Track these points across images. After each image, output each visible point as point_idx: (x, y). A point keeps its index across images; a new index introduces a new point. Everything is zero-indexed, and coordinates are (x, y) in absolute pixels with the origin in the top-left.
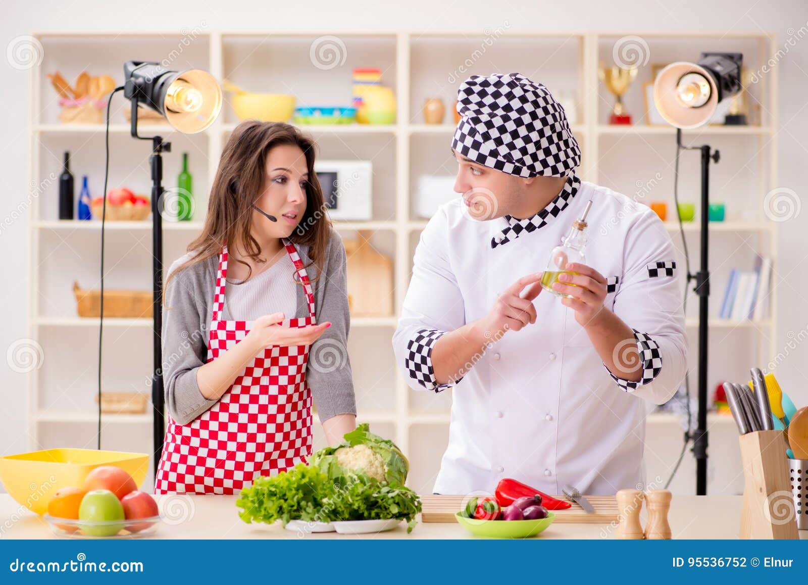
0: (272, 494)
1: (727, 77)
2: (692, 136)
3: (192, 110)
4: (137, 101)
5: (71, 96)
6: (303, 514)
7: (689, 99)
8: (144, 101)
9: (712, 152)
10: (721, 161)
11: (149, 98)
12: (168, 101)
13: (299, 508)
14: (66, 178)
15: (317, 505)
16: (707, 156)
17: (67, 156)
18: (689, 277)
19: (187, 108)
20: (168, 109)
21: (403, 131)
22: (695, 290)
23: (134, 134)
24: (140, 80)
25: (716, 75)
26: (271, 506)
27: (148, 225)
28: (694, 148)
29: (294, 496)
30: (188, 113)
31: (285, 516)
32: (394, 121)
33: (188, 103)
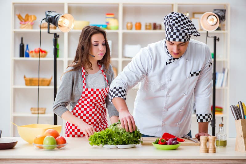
0: (99, 137)
1: (222, 16)
2: (211, 33)
4: (50, 23)
6: (108, 143)
7: (211, 23)
8: (52, 23)
9: (217, 38)
10: (219, 41)
11: (53, 22)
12: (59, 23)
13: (107, 141)
14: (22, 45)
15: (112, 140)
16: (216, 39)
17: (22, 39)
19: (64, 25)
20: (59, 25)
21: (120, 32)
23: (49, 32)
24: (50, 17)
25: (219, 16)
26: (99, 140)
28: (212, 37)
29: (106, 137)
30: (64, 26)
31: (103, 143)
32: (118, 29)
33: (64, 23)
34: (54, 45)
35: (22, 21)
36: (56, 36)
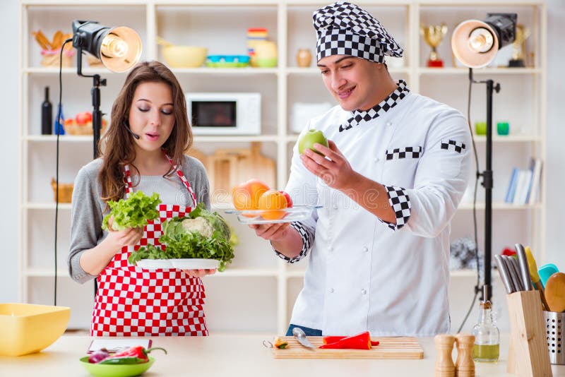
1: (505, 31)
2: (480, 74)
3: (120, 56)
4: (82, 49)
5: (49, 48)
7: (478, 47)
8: (86, 49)
9: (495, 85)
10: (501, 91)
11: (89, 48)
12: (103, 49)
14: (46, 105)
16: (492, 87)
17: (47, 90)
18: (478, 175)
19: (117, 55)
20: (103, 55)
21: (282, 72)
22: (482, 184)
23: (80, 73)
24: (84, 34)
25: (498, 29)
27: (91, 138)
28: (482, 82)
30: (119, 58)
32: (276, 65)
34: (94, 105)
35: (45, 48)
36: (99, 82)
